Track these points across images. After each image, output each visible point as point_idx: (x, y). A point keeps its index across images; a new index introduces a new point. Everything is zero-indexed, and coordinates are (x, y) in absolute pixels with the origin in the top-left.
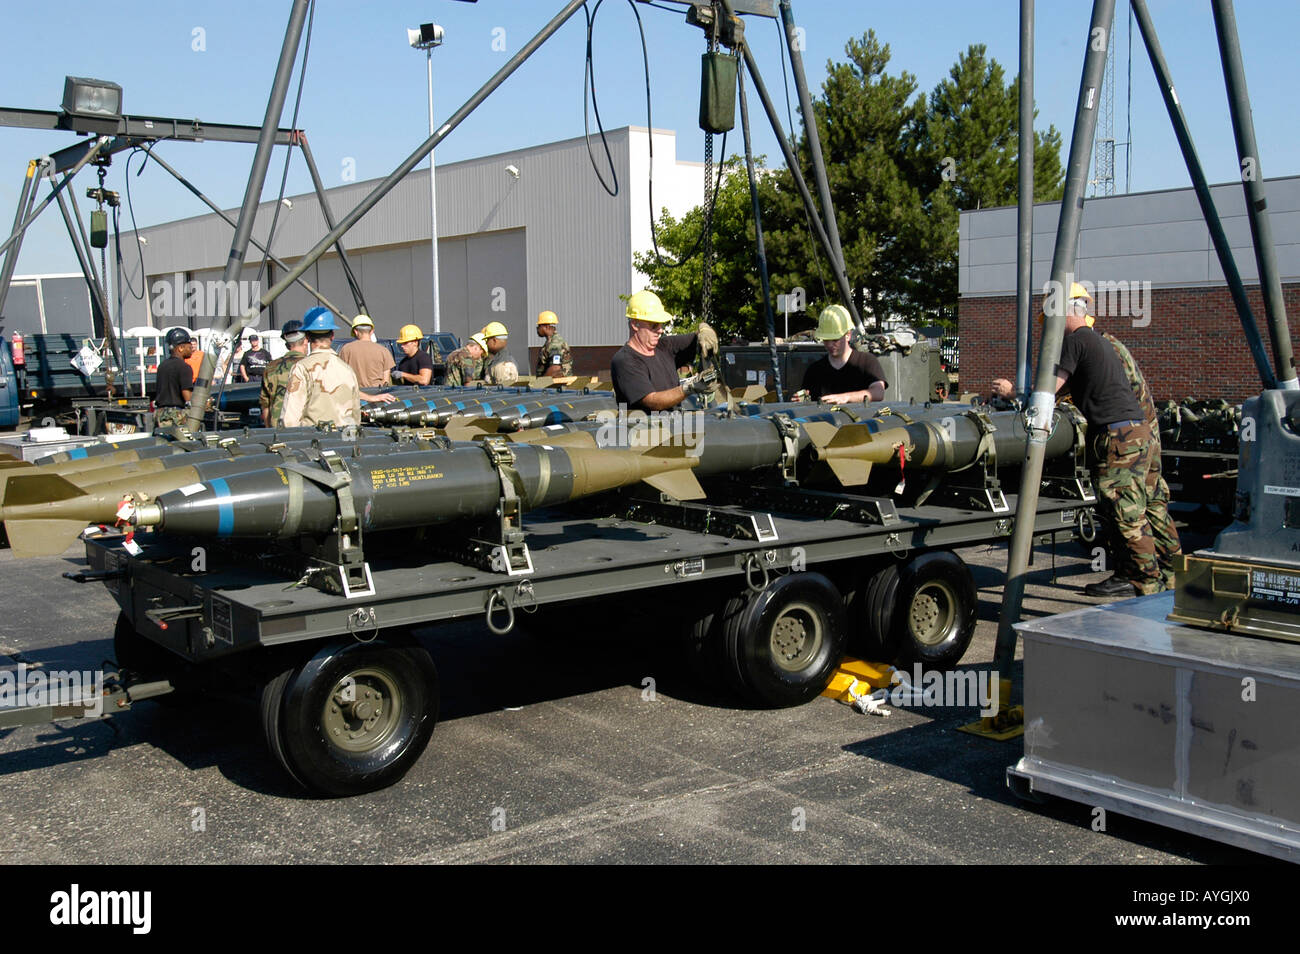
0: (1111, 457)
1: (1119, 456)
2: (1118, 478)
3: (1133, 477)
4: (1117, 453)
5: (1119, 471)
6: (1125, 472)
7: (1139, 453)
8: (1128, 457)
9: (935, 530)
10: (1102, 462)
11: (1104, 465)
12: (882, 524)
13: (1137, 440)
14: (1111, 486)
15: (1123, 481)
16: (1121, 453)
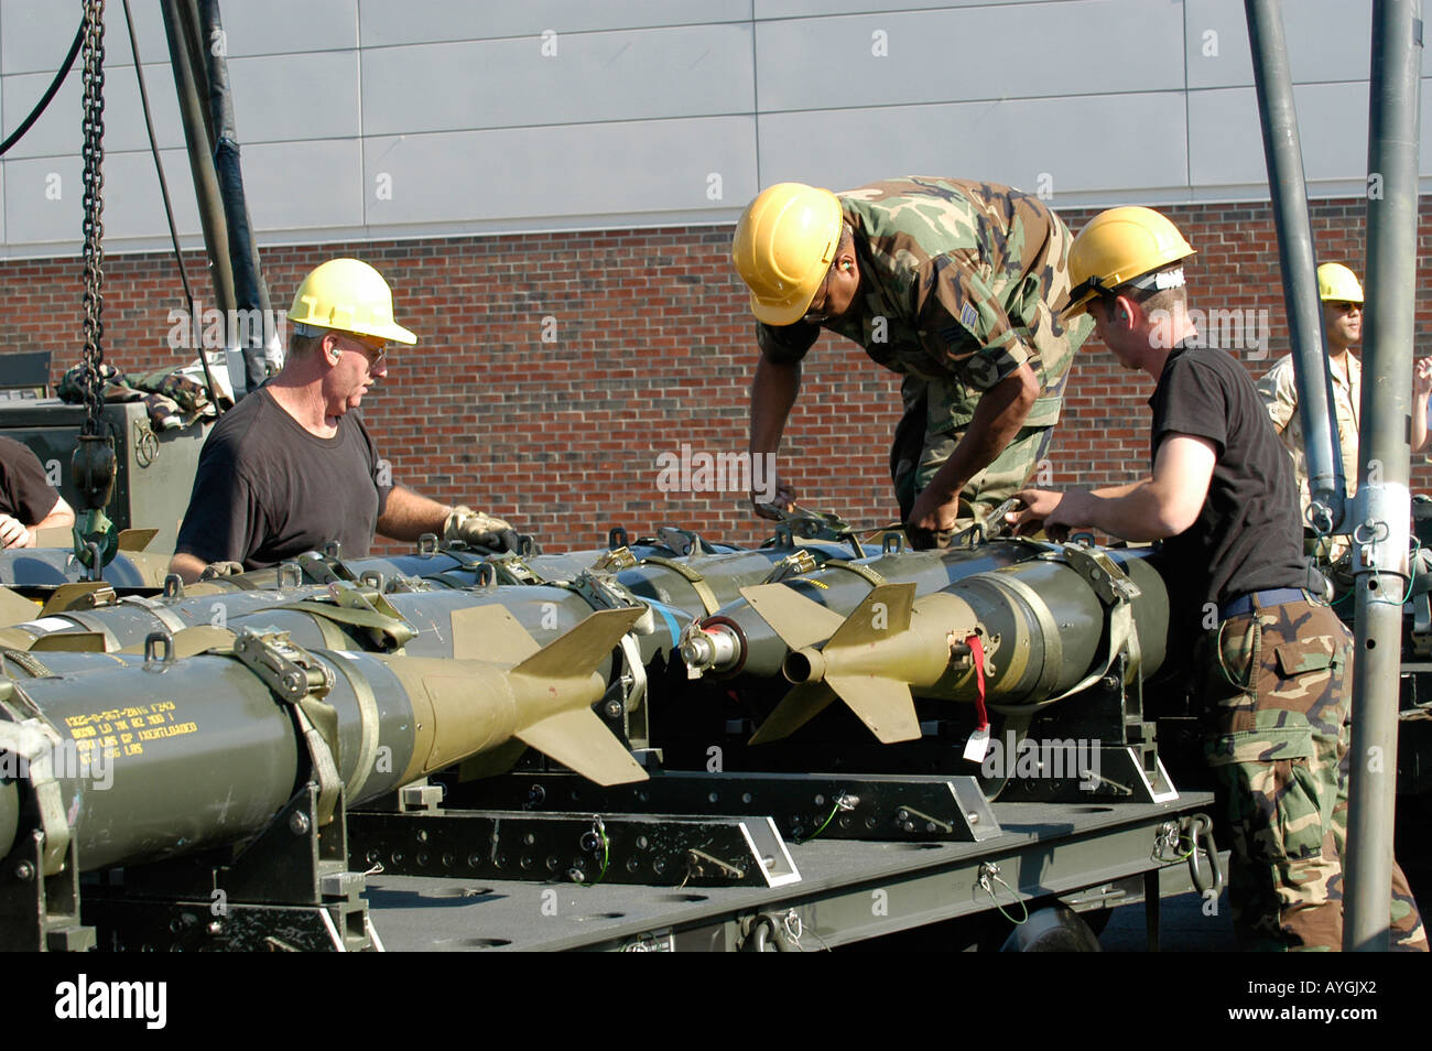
0: (1263, 680)
1: (1283, 676)
2: (1281, 737)
3: (1315, 738)
4: (1279, 670)
5: (1283, 716)
6: (1297, 721)
7: (1327, 674)
8: (1305, 682)
9: (1058, 851)
10: (1239, 693)
11: (1245, 701)
12: (969, 838)
13: (1324, 640)
14: (1265, 759)
15: (1292, 744)
16: (1288, 670)
